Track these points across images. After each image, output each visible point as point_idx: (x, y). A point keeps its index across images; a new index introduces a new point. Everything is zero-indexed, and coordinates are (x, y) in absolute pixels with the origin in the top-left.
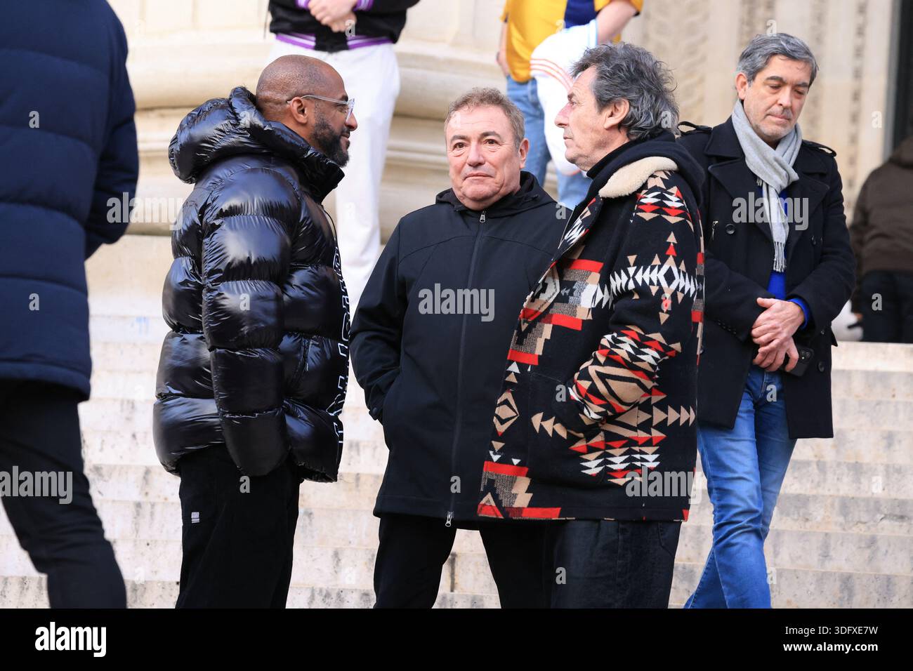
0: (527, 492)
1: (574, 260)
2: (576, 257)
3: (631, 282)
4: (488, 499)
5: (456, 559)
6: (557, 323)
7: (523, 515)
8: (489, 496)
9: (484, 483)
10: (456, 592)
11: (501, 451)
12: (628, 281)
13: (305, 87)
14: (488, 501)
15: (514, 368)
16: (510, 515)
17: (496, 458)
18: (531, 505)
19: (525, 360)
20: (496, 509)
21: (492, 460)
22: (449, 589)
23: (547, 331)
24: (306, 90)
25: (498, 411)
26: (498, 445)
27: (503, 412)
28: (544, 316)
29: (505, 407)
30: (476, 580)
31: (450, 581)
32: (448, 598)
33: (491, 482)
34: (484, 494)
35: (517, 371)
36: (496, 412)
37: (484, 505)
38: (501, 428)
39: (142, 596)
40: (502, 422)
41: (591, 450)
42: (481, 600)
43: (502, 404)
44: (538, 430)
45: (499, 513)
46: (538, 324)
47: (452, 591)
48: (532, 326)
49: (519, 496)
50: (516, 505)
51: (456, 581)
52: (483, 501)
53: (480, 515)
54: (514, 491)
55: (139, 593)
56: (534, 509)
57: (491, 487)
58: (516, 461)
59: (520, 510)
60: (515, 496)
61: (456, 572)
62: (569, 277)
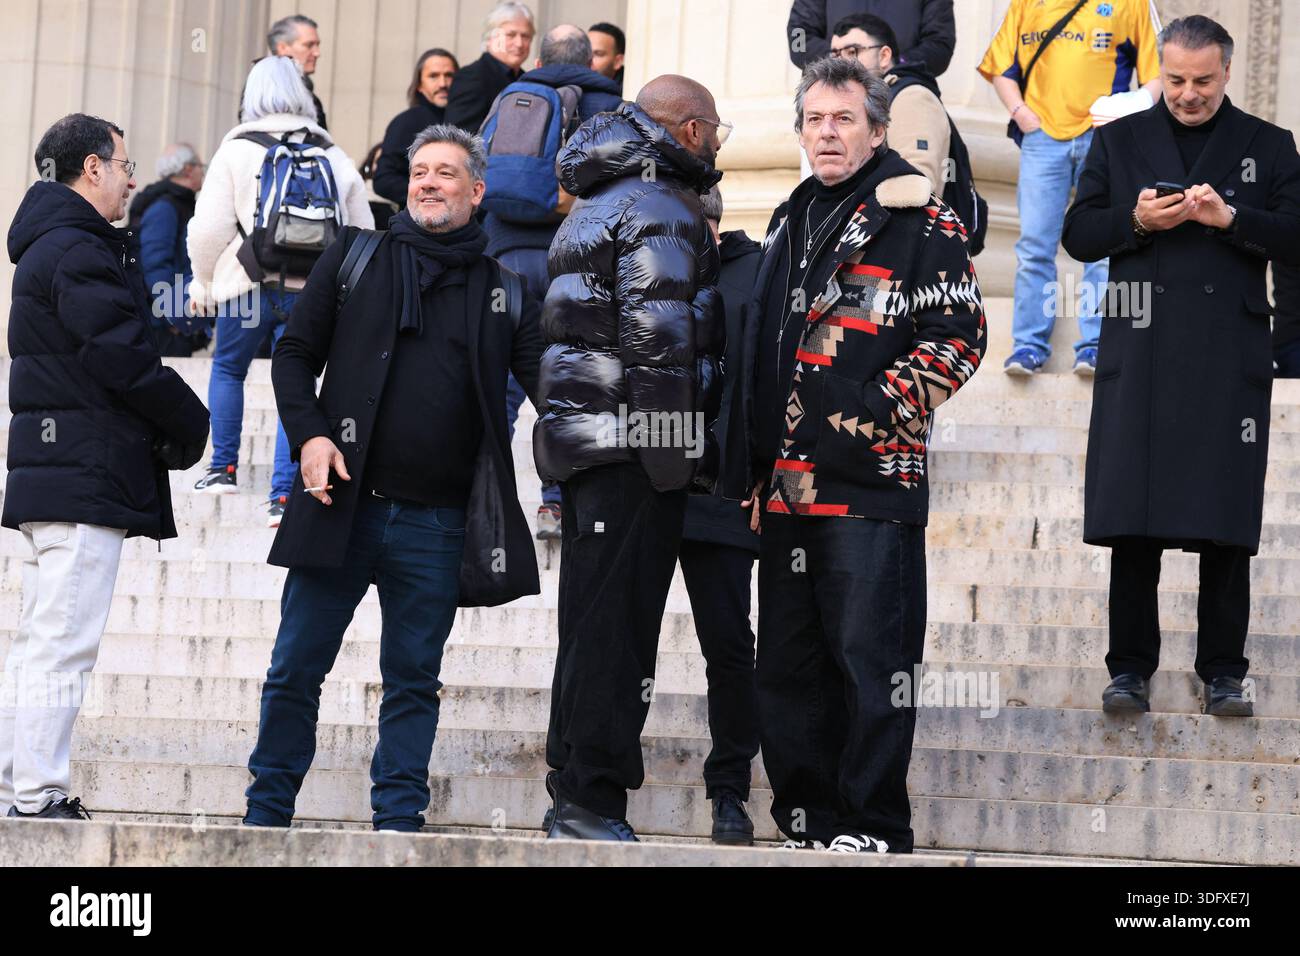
0: (813, 488)
1: (854, 265)
2: (857, 262)
3: (947, 299)
4: (777, 496)
5: (978, 591)
6: (850, 326)
7: (810, 512)
8: (778, 493)
9: (774, 479)
10: (978, 621)
11: (790, 448)
12: (943, 297)
13: (698, 109)
14: (777, 497)
15: (799, 368)
16: (798, 511)
17: (785, 454)
18: (817, 501)
19: (810, 360)
20: (784, 505)
21: (782, 457)
22: (971, 619)
23: (837, 333)
24: (698, 113)
25: (789, 409)
26: (788, 442)
27: (792, 410)
28: (828, 317)
29: (793, 405)
30: (996, 610)
31: (972, 612)
32: (970, 628)
33: (780, 478)
34: (774, 492)
35: (801, 370)
36: (788, 410)
37: (773, 501)
38: (792, 426)
39: (686, 627)
40: (793, 420)
41: (888, 451)
42: (1001, 629)
43: (791, 403)
44: (838, 430)
45: (786, 509)
46: (820, 326)
47: (974, 620)
48: (815, 326)
49: (805, 492)
50: (803, 500)
51: (978, 611)
52: (772, 498)
53: (770, 511)
54: (800, 487)
55: (682, 625)
56: (820, 505)
57: (780, 485)
58: (803, 457)
59: (807, 506)
60: (801, 492)
61: (978, 604)
62: (853, 280)
